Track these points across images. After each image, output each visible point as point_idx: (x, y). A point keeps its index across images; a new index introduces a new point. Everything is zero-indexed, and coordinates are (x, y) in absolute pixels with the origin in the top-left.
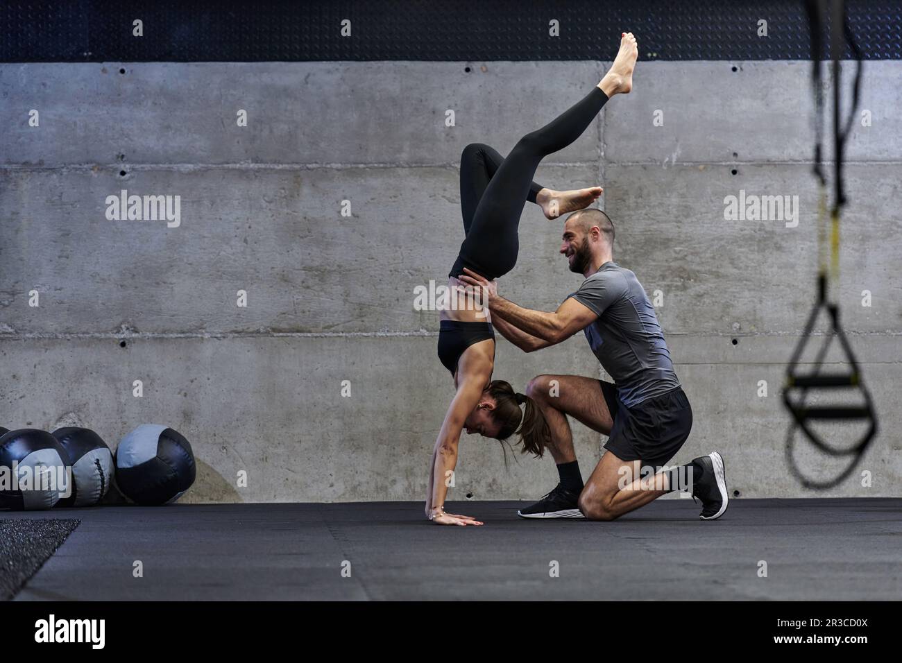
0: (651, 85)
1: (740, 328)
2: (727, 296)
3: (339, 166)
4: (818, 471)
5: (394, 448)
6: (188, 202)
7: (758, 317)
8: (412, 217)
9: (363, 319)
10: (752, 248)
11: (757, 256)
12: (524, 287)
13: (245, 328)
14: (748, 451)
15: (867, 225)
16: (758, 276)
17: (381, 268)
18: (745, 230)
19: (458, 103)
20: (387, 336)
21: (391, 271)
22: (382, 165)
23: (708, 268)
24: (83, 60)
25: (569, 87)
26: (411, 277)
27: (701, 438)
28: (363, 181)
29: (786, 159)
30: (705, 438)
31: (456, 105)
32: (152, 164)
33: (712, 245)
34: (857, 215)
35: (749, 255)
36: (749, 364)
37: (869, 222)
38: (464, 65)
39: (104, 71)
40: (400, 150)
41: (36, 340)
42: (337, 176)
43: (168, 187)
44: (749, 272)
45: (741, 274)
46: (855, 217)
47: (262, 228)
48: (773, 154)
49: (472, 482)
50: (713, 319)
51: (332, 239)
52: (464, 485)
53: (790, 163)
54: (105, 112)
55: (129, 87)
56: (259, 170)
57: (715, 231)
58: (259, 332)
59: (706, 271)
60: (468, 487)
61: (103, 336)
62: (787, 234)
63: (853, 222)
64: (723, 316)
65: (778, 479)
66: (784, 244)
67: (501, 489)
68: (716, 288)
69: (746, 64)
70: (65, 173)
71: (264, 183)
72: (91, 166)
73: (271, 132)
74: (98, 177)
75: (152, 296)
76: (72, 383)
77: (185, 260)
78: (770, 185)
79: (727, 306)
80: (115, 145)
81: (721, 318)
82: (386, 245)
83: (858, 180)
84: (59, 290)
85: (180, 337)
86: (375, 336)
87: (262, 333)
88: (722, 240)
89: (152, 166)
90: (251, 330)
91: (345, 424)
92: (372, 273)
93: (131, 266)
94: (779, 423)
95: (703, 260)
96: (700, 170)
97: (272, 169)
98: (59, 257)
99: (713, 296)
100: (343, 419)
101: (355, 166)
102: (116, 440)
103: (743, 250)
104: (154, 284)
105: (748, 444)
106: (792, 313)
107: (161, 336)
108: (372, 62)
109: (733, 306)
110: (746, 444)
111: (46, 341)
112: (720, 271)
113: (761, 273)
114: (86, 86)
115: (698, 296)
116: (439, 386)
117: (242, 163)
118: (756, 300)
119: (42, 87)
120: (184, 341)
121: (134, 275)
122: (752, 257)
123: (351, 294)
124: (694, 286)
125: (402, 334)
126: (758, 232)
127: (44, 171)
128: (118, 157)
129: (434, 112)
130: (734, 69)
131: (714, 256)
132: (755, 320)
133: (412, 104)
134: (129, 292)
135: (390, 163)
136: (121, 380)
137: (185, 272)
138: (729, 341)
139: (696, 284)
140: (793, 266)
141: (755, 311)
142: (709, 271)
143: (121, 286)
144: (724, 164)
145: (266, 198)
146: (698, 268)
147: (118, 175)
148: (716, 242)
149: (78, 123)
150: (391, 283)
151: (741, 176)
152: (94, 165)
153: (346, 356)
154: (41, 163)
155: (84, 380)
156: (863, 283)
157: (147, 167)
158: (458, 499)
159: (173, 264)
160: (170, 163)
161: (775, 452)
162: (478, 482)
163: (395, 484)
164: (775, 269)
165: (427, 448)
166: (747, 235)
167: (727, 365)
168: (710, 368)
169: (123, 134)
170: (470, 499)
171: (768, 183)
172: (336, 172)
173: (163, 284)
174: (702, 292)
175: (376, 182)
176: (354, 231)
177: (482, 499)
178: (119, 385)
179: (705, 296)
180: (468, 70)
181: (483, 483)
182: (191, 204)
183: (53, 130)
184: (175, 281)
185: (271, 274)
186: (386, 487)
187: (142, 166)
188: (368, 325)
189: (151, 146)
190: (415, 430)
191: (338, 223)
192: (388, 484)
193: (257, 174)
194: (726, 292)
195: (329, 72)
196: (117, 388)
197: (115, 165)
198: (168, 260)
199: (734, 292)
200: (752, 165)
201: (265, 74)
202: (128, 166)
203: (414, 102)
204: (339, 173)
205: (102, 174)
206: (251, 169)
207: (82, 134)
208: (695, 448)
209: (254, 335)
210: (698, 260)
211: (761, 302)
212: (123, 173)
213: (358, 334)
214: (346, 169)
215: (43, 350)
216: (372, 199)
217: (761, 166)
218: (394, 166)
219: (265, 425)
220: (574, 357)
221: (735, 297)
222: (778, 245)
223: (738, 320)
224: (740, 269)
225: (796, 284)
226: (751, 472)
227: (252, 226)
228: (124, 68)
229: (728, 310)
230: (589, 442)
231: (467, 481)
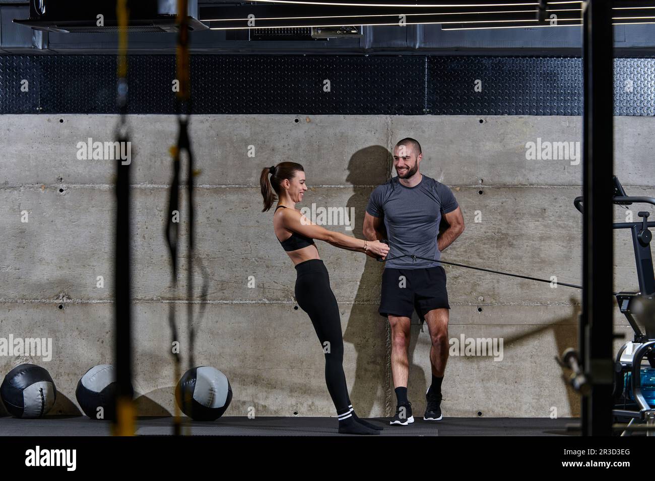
0: (423, 132)
1: (483, 300)
2: (475, 278)
3: (208, 186)
4: (537, 399)
5: (244, 380)
6: (105, 210)
7: (496, 293)
8: (258, 222)
9: (225, 291)
10: (493, 245)
11: (495, 251)
12: (335, 271)
13: (143, 297)
14: (488, 385)
15: (572, 230)
16: (496, 264)
17: (236, 257)
18: (488, 232)
19: (290, 143)
20: (240, 303)
21: (243, 259)
22: (237, 186)
23: (461, 258)
24: (36, 112)
25: (367, 133)
26: (256, 263)
27: (456, 376)
28: (224, 196)
29: (516, 183)
30: (458, 375)
31: (288, 145)
32: (81, 184)
33: (465, 243)
34: (565, 222)
35: (490, 250)
36: (490, 325)
37: (574, 228)
38: (293, 117)
39: (49, 120)
40: (250, 176)
41: (3, 304)
42: (206, 194)
43: (92, 200)
44: (490, 261)
45: (485, 263)
46: (564, 224)
47: (155, 229)
48: (508, 180)
49: (297, 404)
50: (465, 294)
51: (203, 236)
52: (292, 406)
53: (519, 186)
54: (50, 149)
55: (66, 132)
56: (153, 189)
57: (467, 233)
58: (153, 300)
59: (460, 260)
60: (295, 407)
61: (48, 301)
62: (517, 236)
63: (562, 227)
64: (471, 292)
65: (509, 405)
66: (514, 242)
67: (318, 409)
68: (467, 272)
69: (489, 117)
70: (22, 190)
71: (156, 198)
72: (39, 185)
73: (162, 163)
74: (45, 193)
75: (81, 275)
76: (26, 333)
77: (103, 250)
78: (505, 201)
79: (475, 285)
80: (56, 171)
81: (471, 293)
82: (240, 241)
83: (566, 199)
84: (18, 269)
85: (99, 303)
86: (232, 303)
87: (155, 301)
88: (472, 239)
89: (81, 185)
90: (147, 298)
91: (211, 363)
92: (230, 260)
93: (67, 254)
94: (510, 366)
95: (459, 253)
96: (457, 191)
97: (162, 188)
98: (18, 247)
99: (465, 278)
100: (209, 359)
101: (219, 186)
102: (55, 372)
103: (486, 246)
104: (82, 266)
105: (488, 380)
106: (520, 290)
107: (86, 302)
108: (232, 115)
109: (479, 285)
110: (487, 380)
111: (10, 304)
112: (471, 260)
113: (499, 263)
114: (37, 131)
115: (455, 278)
116: (275, 338)
117: (143, 183)
118: (495, 281)
119: (8, 131)
120: (101, 305)
121: (68, 260)
122: (492, 251)
123: (215, 275)
124: (453, 271)
125: (250, 302)
126: (497, 234)
127: (8, 189)
128: (58, 179)
129: (273, 150)
130: (481, 121)
131: (466, 250)
132: (494, 295)
133: (258, 144)
134: (65, 271)
135: (243, 185)
136: (59, 331)
137: (103, 258)
138: (476, 309)
139: (453, 270)
140: (521, 258)
141: (494, 288)
142: (463, 260)
143: (60, 267)
144: (473, 186)
145: (158, 208)
146: (455, 258)
147: (58, 191)
148: (468, 240)
149: (31, 156)
150: (243, 267)
151: (486, 195)
152: (42, 184)
153: (212, 317)
154: (6, 183)
155: (35, 331)
156: (569, 270)
157: (78, 186)
158: (288, 415)
159: (95, 252)
160: (93, 184)
161: (507, 386)
162: (302, 404)
163: (244, 404)
164: (508, 260)
165: (267, 380)
166: (489, 236)
167: (474, 326)
168: (462, 328)
169: (62, 164)
170: (296, 416)
171: (504, 200)
172: (205, 190)
173: (88, 266)
174: (457, 275)
175: (233, 197)
176: (218, 231)
177: (304, 416)
178: (57, 334)
179: (460, 277)
180: (297, 121)
181: (305, 405)
182: (107, 212)
183: (14, 160)
184: (95, 264)
185: (161, 260)
186: (239, 407)
187: (75, 185)
188: (227, 295)
189: (80, 172)
190: (259, 368)
191: (208, 225)
192: (240, 405)
193: (152, 192)
194: (474, 275)
195: (202, 122)
196: (56, 337)
197: (56, 185)
198: (91, 250)
199: (480, 275)
200: (492, 188)
201: (158, 123)
202: (64, 186)
203: (259, 143)
204: (208, 191)
205: (48, 190)
206: (148, 188)
207: (34, 164)
208: (452, 382)
209: (149, 301)
210: (455, 253)
211: (498, 282)
212: (61, 190)
213: (221, 302)
214: (213, 189)
215: (8, 310)
216: (231, 209)
217: (499, 188)
218: (246, 186)
219: (156, 363)
220: (368, 319)
221: (480, 278)
222: (510, 243)
223: (482, 294)
224: (484, 259)
225: (522, 270)
226: (490, 399)
227: (149, 228)
228: (63, 119)
229: (475, 288)
230: (378, 377)
231: (294, 403)
